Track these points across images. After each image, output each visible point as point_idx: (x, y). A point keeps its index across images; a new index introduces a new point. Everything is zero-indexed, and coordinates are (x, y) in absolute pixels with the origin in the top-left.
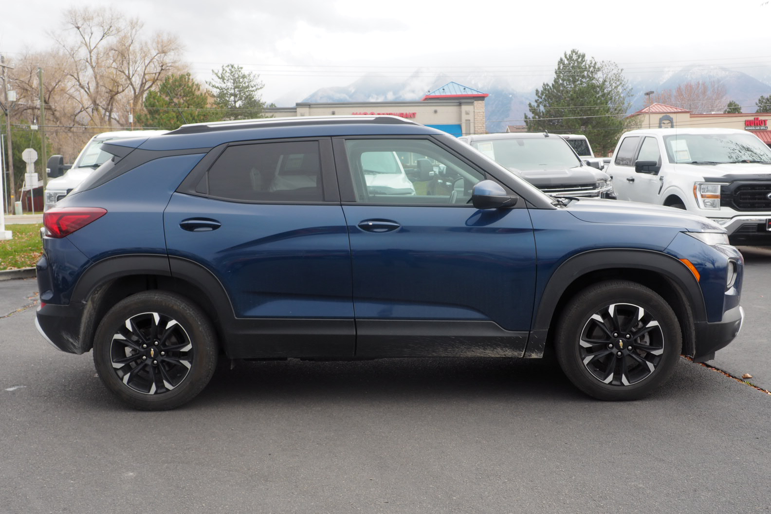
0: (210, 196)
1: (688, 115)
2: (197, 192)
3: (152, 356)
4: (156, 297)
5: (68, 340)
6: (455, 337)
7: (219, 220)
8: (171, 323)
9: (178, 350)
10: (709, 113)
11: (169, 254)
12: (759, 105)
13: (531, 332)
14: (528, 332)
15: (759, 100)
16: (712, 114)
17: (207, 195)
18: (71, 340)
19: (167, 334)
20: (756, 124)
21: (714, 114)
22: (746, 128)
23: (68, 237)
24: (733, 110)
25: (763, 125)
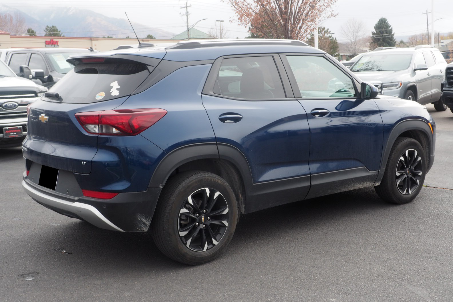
0: (223, 96)
1: (9, 36)
2: (214, 93)
3: (203, 222)
4: (207, 176)
5: (141, 220)
6: (352, 178)
7: (241, 114)
8: (217, 194)
9: (220, 214)
10: (20, 35)
11: (217, 141)
12: (46, 31)
13: (379, 171)
14: (378, 171)
15: (46, 28)
16: (22, 36)
17: (222, 96)
18: (144, 220)
19: (214, 202)
20: (52, 43)
21: (24, 36)
22: (46, 46)
23: (142, 133)
24: (31, 33)
25: (56, 44)
